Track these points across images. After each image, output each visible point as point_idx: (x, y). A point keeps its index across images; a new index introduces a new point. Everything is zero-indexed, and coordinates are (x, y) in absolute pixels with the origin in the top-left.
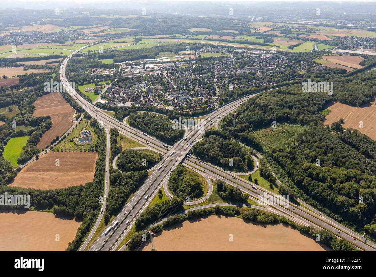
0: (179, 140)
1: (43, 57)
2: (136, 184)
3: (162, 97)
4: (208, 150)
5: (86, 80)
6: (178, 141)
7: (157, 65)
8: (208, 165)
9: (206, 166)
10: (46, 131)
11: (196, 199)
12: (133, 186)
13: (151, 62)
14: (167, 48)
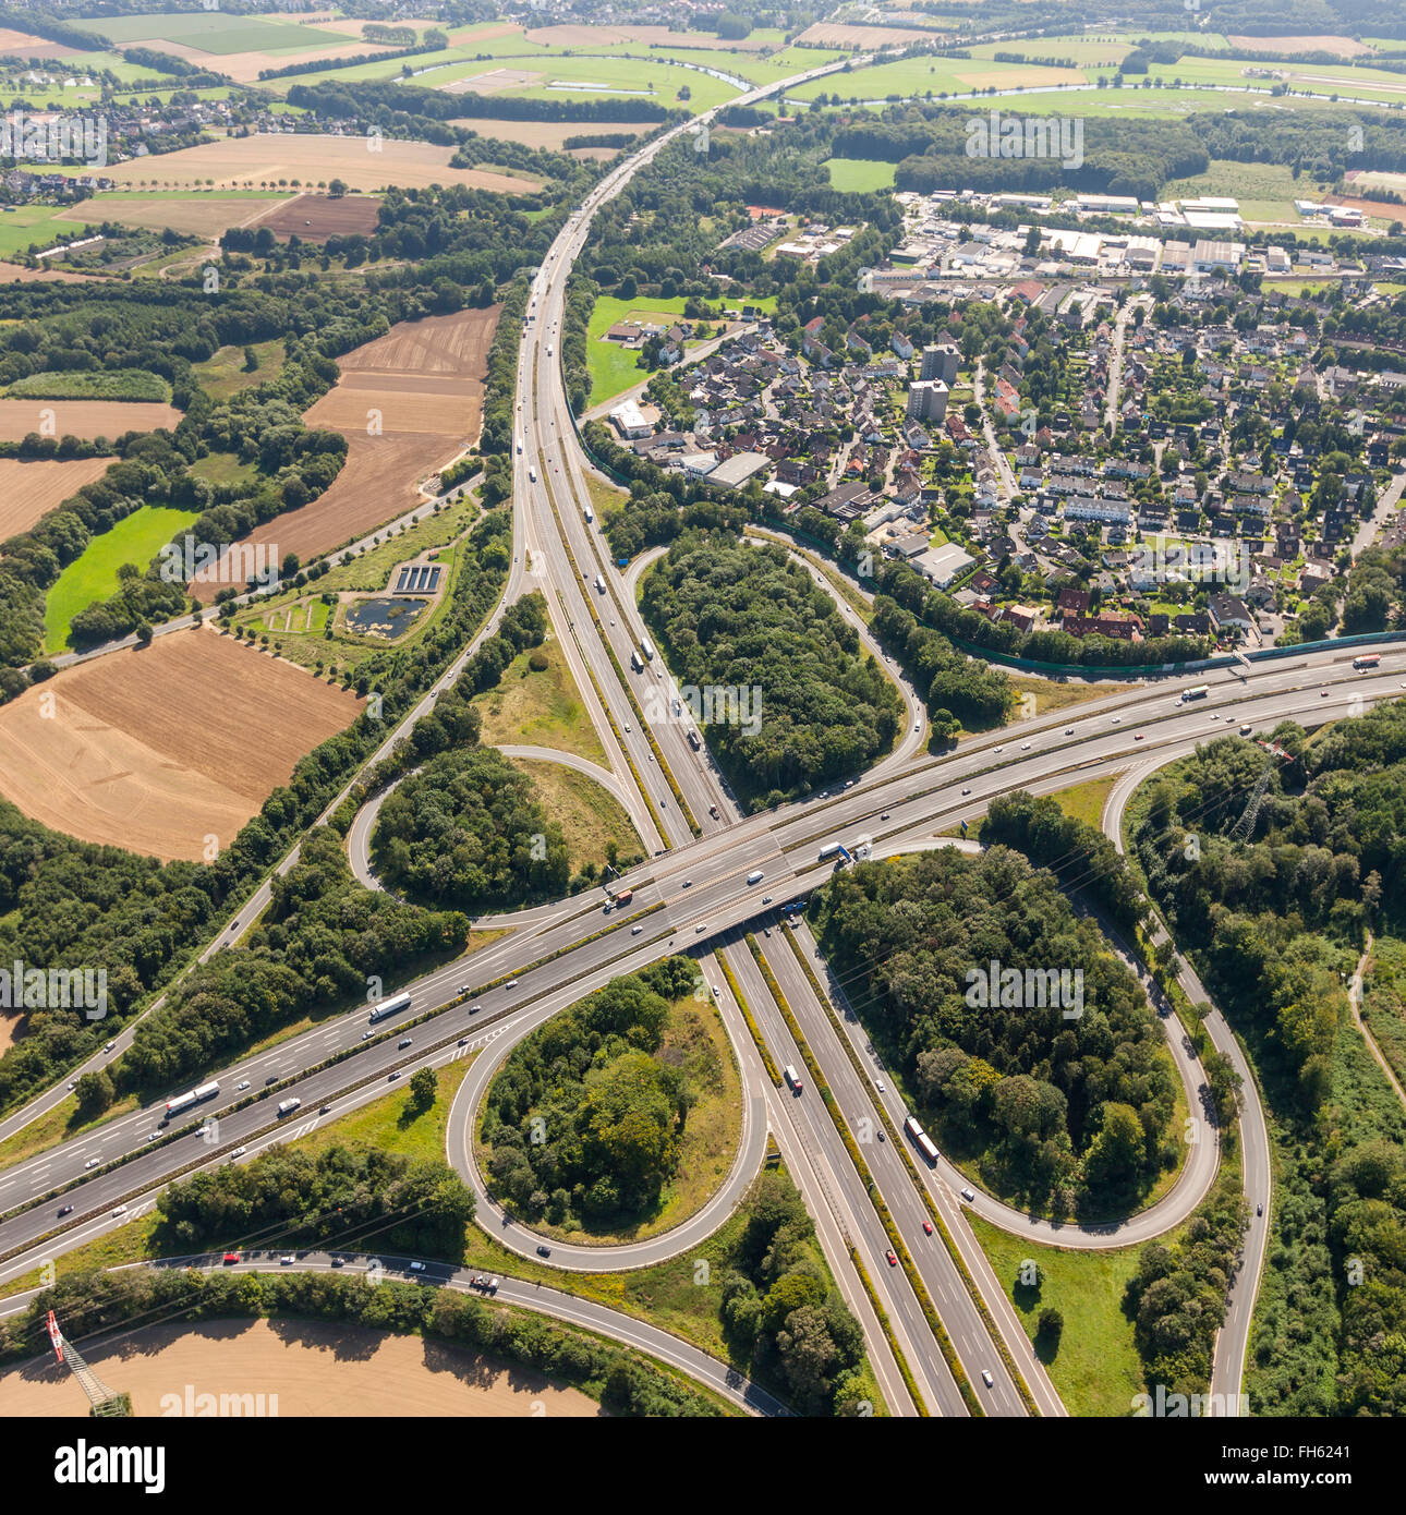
0: (803, 797)
1: (579, 107)
2: (349, 975)
3: (960, 474)
4: (891, 942)
5: (661, 269)
6: (793, 800)
7: (1122, 245)
8: (844, 1040)
9: (826, 1043)
10: (282, 511)
11: (577, 1235)
12: (324, 980)
13: (1101, 221)
14: (1290, 131)
